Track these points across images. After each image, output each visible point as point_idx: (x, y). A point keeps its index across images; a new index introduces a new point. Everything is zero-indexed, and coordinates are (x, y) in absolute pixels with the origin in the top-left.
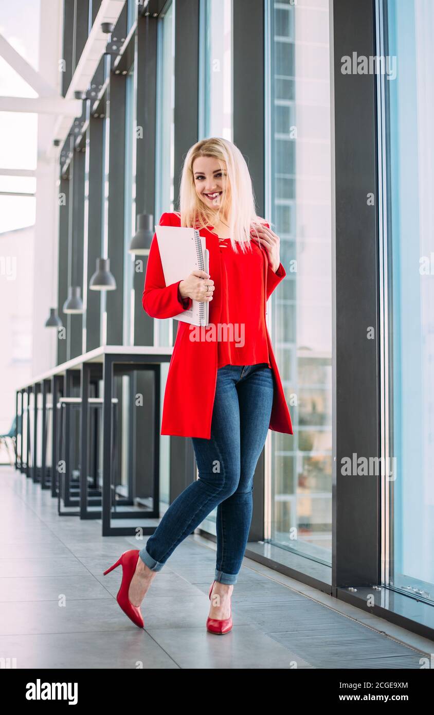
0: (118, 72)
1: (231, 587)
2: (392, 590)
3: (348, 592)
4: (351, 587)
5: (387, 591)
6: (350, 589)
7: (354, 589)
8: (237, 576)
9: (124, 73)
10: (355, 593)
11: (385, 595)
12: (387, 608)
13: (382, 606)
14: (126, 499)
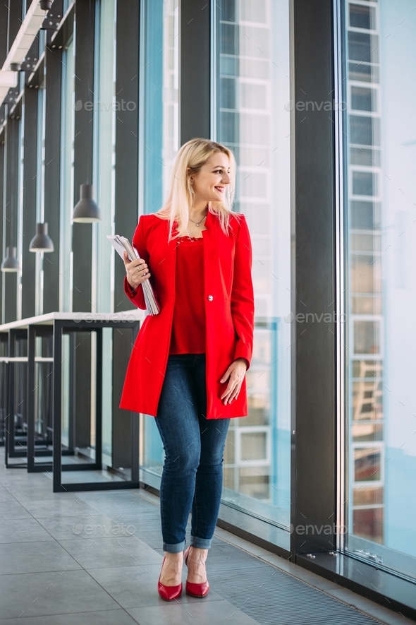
0: (54, 46)
1: (206, 551)
2: (346, 555)
3: (305, 559)
4: (310, 553)
5: (342, 556)
6: (308, 555)
7: (313, 555)
8: (211, 541)
9: (60, 47)
10: (313, 559)
11: (340, 560)
12: (342, 574)
13: (338, 572)
14: (66, 449)
